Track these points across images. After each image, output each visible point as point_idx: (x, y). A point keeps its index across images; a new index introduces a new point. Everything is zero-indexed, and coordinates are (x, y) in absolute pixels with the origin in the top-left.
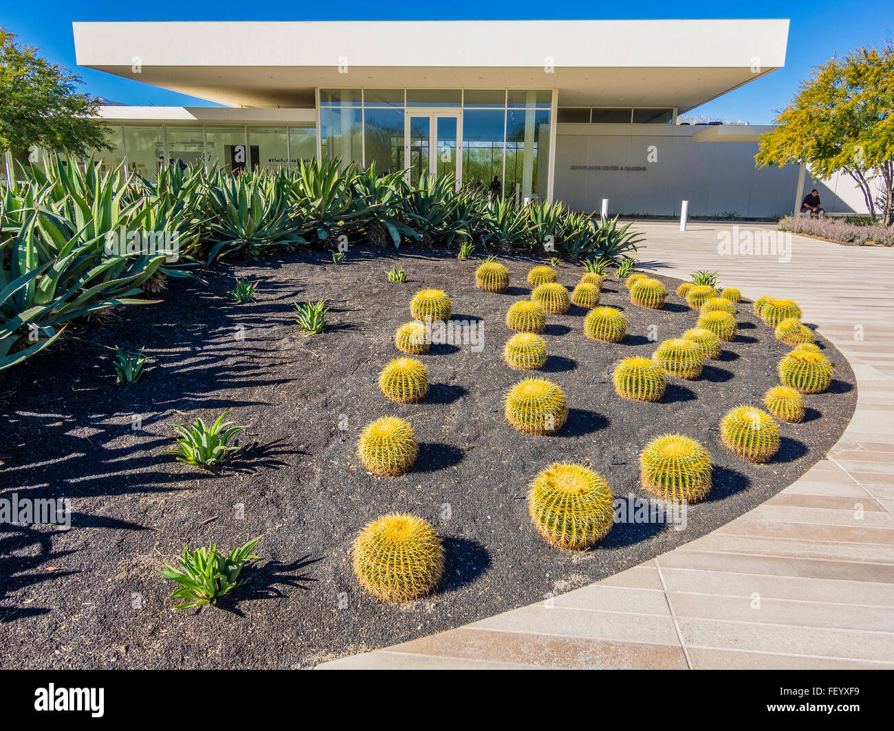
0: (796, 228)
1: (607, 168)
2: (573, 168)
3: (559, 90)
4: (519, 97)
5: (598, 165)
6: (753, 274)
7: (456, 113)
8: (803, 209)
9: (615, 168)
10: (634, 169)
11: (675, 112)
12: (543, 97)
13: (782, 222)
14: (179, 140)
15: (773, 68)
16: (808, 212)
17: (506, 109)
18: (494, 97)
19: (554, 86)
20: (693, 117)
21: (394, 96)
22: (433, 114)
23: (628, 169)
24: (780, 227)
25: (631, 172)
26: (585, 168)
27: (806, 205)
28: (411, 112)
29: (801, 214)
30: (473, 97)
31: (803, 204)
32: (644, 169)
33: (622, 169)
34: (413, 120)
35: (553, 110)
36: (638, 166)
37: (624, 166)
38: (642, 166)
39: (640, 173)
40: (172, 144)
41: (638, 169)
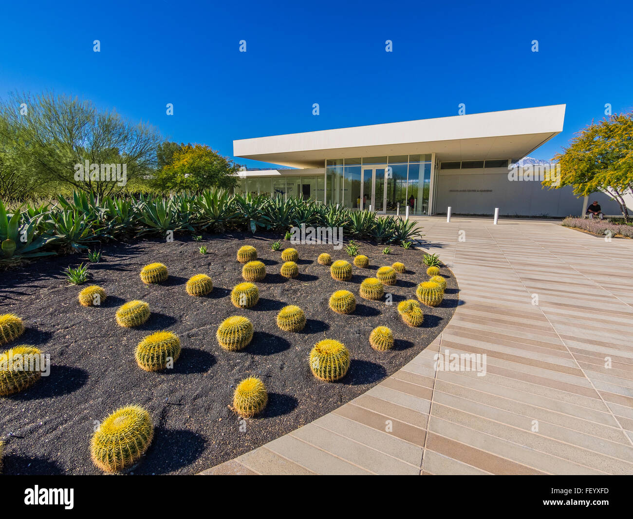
1: (469, 191)
2: (451, 191)
3: (436, 154)
4: (416, 158)
7: (385, 167)
8: (588, 212)
9: (474, 191)
10: (484, 191)
11: (510, 161)
12: (428, 157)
13: (565, 220)
15: (555, 133)
16: (591, 214)
17: (408, 164)
18: (403, 159)
19: (433, 151)
22: (374, 168)
23: (481, 191)
24: (563, 224)
25: (483, 193)
26: (457, 191)
27: (589, 210)
28: (364, 168)
29: (586, 216)
30: (392, 160)
31: (588, 209)
32: (491, 191)
34: (365, 171)
35: (433, 163)
36: (487, 189)
37: (479, 190)
38: (490, 189)
39: (489, 193)
40: (279, 184)
41: (488, 191)
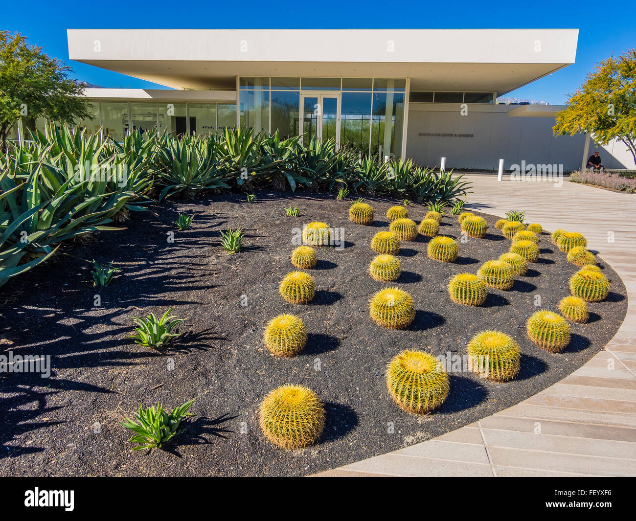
0: (583, 180)
1: (445, 135)
2: (420, 134)
3: (411, 79)
4: (382, 84)
5: (438, 133)
6: (551, 213)
7: (337, 95)
8: (588, 166)
9: (451, 135)
10: (464, 136)
11: (495, 95)
12: (399, 84)
13: (572, 175)
14: (139, 112)
15: (566, 64)
16: (592, 168)
17: (373, 92)
18: (364, 84)
19: (408, 76)
20: (508, 99)
21: (293, 83)
22: (320, 95)
23: (460, 136)
24: (572, 179)
25: (463, 138)
26: (429, 134)
27: (590, 163)
28: (304, 94)
29: (587, 169)
30: (349, 83)
31: (588, 162)
32: (472, 136)
33: (455, 136)
34: (306, 99)
35: (407, 93)
36: (467, 134)
37: (457, 134)
38: (470, 133)
39: (469, 138)
40: (134, 115)
41: (468, 136)
